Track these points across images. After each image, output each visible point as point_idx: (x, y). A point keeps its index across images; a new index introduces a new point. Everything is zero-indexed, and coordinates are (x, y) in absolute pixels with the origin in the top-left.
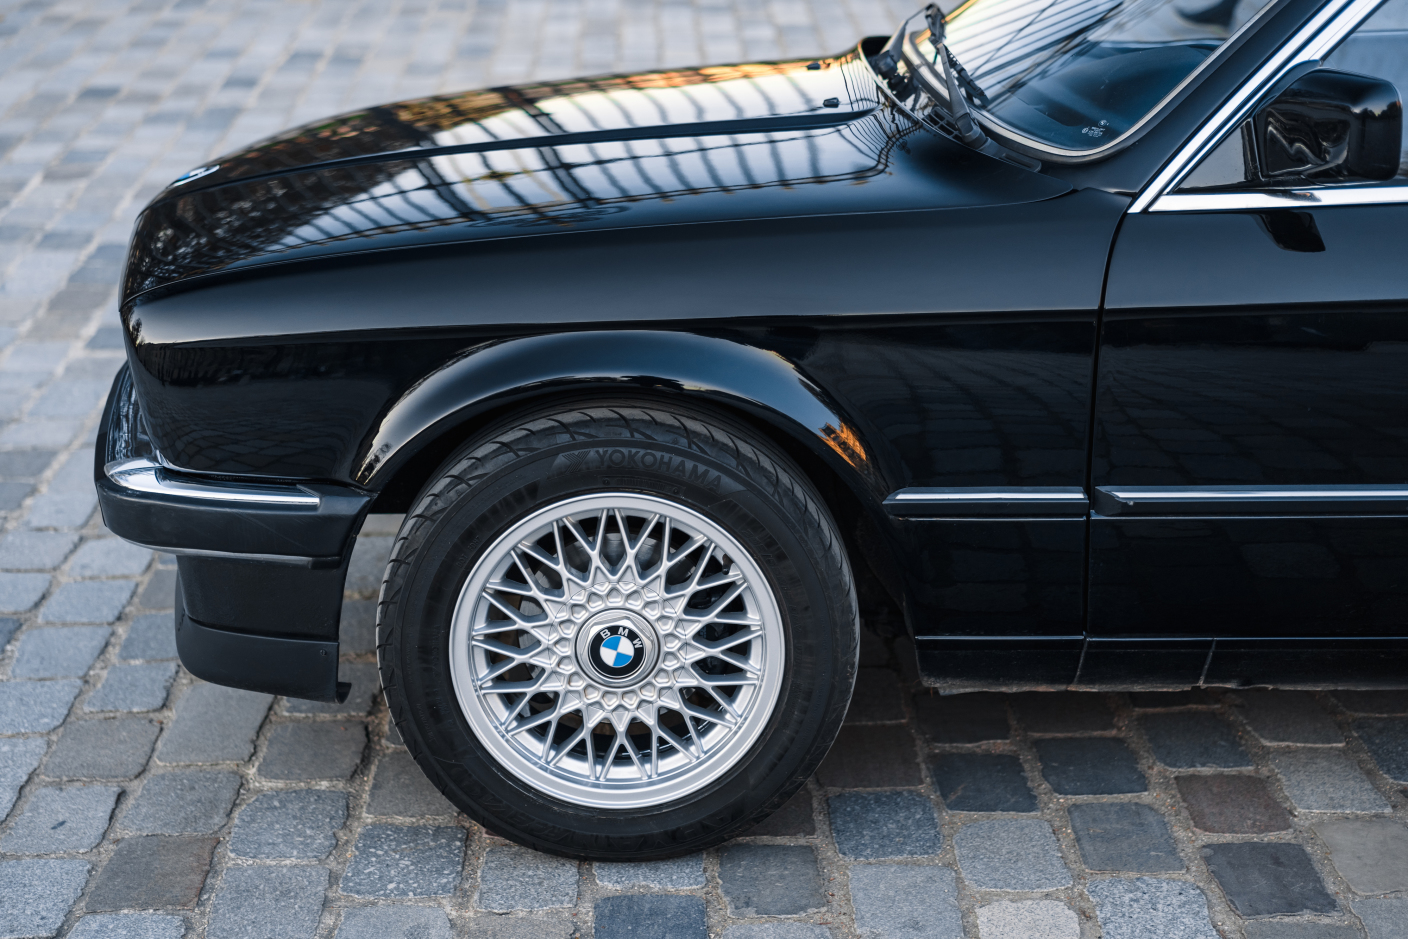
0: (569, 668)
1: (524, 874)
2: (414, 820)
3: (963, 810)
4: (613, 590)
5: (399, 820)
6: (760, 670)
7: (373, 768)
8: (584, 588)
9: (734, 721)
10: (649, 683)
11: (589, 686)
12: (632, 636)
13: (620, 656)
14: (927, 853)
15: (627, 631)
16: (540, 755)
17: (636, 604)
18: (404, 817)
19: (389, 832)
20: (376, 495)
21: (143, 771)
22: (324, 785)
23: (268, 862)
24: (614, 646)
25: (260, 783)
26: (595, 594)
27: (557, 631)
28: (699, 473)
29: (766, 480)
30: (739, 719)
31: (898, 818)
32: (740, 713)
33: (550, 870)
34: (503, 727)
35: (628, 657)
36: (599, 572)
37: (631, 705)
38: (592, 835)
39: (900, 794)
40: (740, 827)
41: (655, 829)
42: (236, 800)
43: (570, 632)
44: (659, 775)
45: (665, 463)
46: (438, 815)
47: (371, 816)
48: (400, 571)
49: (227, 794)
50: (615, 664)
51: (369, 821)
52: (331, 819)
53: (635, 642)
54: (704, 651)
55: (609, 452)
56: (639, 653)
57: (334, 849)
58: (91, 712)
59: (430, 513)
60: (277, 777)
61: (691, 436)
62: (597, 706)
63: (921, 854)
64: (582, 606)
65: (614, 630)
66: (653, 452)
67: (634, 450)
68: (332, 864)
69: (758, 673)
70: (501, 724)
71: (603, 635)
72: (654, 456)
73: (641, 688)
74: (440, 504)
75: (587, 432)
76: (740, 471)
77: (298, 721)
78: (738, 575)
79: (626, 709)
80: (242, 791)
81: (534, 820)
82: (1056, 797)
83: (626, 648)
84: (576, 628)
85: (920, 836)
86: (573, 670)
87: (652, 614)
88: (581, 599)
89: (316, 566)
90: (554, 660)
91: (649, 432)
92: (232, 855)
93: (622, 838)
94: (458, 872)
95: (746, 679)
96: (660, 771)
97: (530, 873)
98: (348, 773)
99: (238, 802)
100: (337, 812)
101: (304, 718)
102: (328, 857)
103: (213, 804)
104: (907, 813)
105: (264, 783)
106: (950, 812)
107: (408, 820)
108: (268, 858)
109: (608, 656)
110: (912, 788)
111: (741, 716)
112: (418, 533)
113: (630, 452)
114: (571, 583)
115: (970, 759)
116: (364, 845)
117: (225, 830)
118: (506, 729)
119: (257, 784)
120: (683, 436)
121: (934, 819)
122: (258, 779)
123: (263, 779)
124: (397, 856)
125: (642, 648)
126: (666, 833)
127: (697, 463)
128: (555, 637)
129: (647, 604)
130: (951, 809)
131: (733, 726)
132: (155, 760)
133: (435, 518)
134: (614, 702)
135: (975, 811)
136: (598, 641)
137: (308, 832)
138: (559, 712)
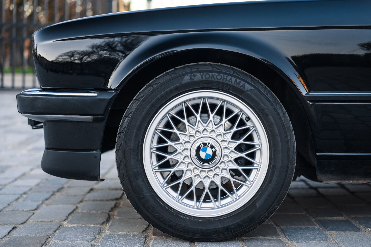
0: (188, 160)
1: (168, 245)
2: (125, 233)
3: (334, 231)
4: (205, 129)
5: (120, 233)
6: (259, 163)
7: (110, 222)
8: (194, 129)
9: (250, 184)
10: (218, 167)
11: (195, 168)
12: (212, 147)
13: (207, 155)
14: (324, 240)
15: (210, 145)
16: (176, 197)
17: (213, 135)
18: (122, 232)
19: (116, 235)
20: (118, 92)
21: (24, 223)
22: (92, 225)
23: (68, 242)
24: (205, 151)
25: (68, 225)
26: (198, 131)
27: (183, 146)
28: (237, 82)
29: (261, 87)
30: (251, 182)
31: (310, 233)
32: (252, 180)
33: (178, 244)
34: (162, 185)
35: (210, 155)
36: (199, 123)
37: (211, 176)
38: (195, 228)
39: (309, 228)
40: (253, 226)
41: (220, 226)
42: (58, 228)
43: (189, 146)
44: (221, 205)
45: (225, 78)
46: (135, 232)
47: (109, 232)
48: (126, 120)
49: (55, 227)
50: (205, 158)
51: (108, 233)
52: (93, 232)
53: (213, 149)
54: (238, 154)
55: (205, 74)
56: (214, 153)
57: (94, 239)
58: (9, 211)
59: (138, 98)
60: (74, 223)
61: (234, 70)
62: (198, 176)
63: (322, 241)
64: (193, 136)
65: (205, 144)
66: (221, 74)
67: (213, 74)
68: (93, 243)
69: (259, 164)
70: (161, 184)
71: (201, 146)
72: (221, 76)
73: (215, 169)
74: (142, 95)
75: (197, 67)
76: (252, 83)
77: (84, 213)
78: (251, 125)
79: (209, 178)
80: (61, 227)
81: (173, 221)
82: (367, 229)
83: (210, 151)
84: (191, 144)
85: (320, 237)
86: (189, 161)
87: (220, 139)
88: (193, 132)
89: (94, 120)
90: (182, 157)
91: (219, 68)
92: (54, 240)
93: (207, 229)
94: (142, 245)
95: (254, 166)
96: (221, 204)
97: (171, 245)
98: (101, 223)
99: (59, 229)
100: (96, 231)
101: (86, 212)
102: (91, 241)
103: (49, 229)
104: (313, 232)
105: (69, 225)
106: (329, 232)
107: (123, 233)
108: (68, 241)
109: (203, 155)
110: (313, 227)
111: (252, 181)
112: (133, 105)
113: (212, 74)
114: (189, 127)
115: (332, 221)
116: (106, 238)
117: (53, 235)
118: (163, 186)
119: (67, 226)
120: (231, 70)
121: (324, 233)
122: (67, 224)
123: (69, 224)
124: (119, 241)
125: (216, 151)
126: (224, 227)
127: (236, 79)
128: (183, 148)
129: (218, 135)
130: (329, 231)
131: (249, 186)
132: (30, 220)
133: (139, 99)
134: (204, 174)
135: (338, 231)
136: (198, 149)
137: (84, 235)
138: (183, 178)
